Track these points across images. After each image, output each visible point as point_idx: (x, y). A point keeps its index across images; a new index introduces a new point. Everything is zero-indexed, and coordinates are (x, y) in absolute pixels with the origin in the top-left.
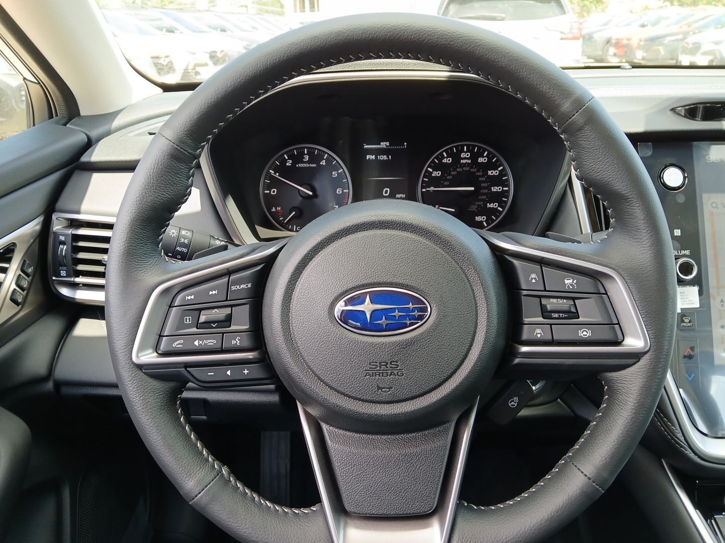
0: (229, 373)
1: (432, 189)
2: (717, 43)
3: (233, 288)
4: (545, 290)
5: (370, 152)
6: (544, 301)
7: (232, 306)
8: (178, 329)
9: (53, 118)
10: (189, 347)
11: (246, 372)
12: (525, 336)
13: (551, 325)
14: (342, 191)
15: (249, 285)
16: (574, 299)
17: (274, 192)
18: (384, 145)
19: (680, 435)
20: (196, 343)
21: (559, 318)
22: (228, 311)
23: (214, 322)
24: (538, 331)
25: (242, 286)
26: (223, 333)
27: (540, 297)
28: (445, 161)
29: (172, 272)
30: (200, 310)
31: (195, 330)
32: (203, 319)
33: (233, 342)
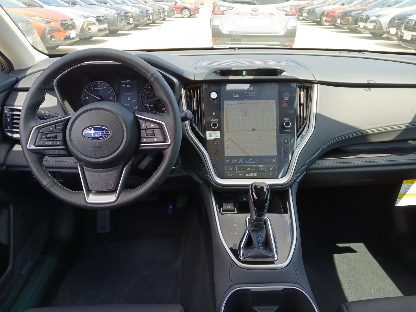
0: (56, 152)
1: (146, 98)
2: (377, 16)
3: (57, 128)
4: (146, 128)
5: (123, 84)
6: (146, 131)
7: (57, 133)
8: (41, 139)
9: (3, 70)
10: (44, 144)
11: (61, 152)
12: (142, 141)
13: (148, 138)
14: (112, 98)
15: (62, 127)
16: (154, 130)
17: (87, 98)
18: (128, 81)
19: (210, 177)
20: (46, 143)
21: (150, 136)
22: (56, 134)
23: (51, 137)
24: (145, 139)
25: (60, 127)
26: (54, 141)
27: (146, 130)
28: (150, 88)
29: (39, 123)
30: (47, 134)
31: (46, 139)
32: (48, 136)
33: (57, 143)
